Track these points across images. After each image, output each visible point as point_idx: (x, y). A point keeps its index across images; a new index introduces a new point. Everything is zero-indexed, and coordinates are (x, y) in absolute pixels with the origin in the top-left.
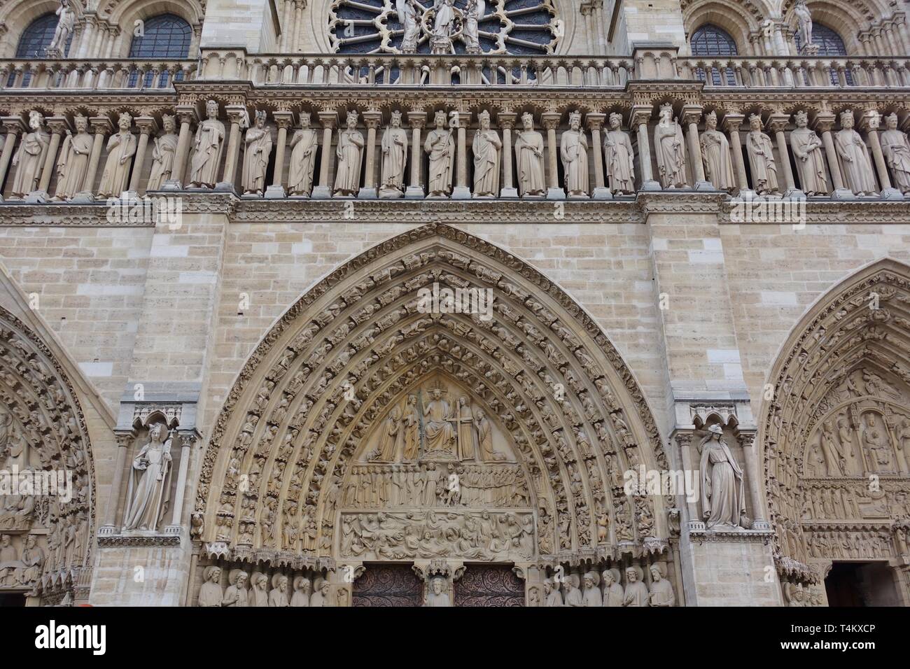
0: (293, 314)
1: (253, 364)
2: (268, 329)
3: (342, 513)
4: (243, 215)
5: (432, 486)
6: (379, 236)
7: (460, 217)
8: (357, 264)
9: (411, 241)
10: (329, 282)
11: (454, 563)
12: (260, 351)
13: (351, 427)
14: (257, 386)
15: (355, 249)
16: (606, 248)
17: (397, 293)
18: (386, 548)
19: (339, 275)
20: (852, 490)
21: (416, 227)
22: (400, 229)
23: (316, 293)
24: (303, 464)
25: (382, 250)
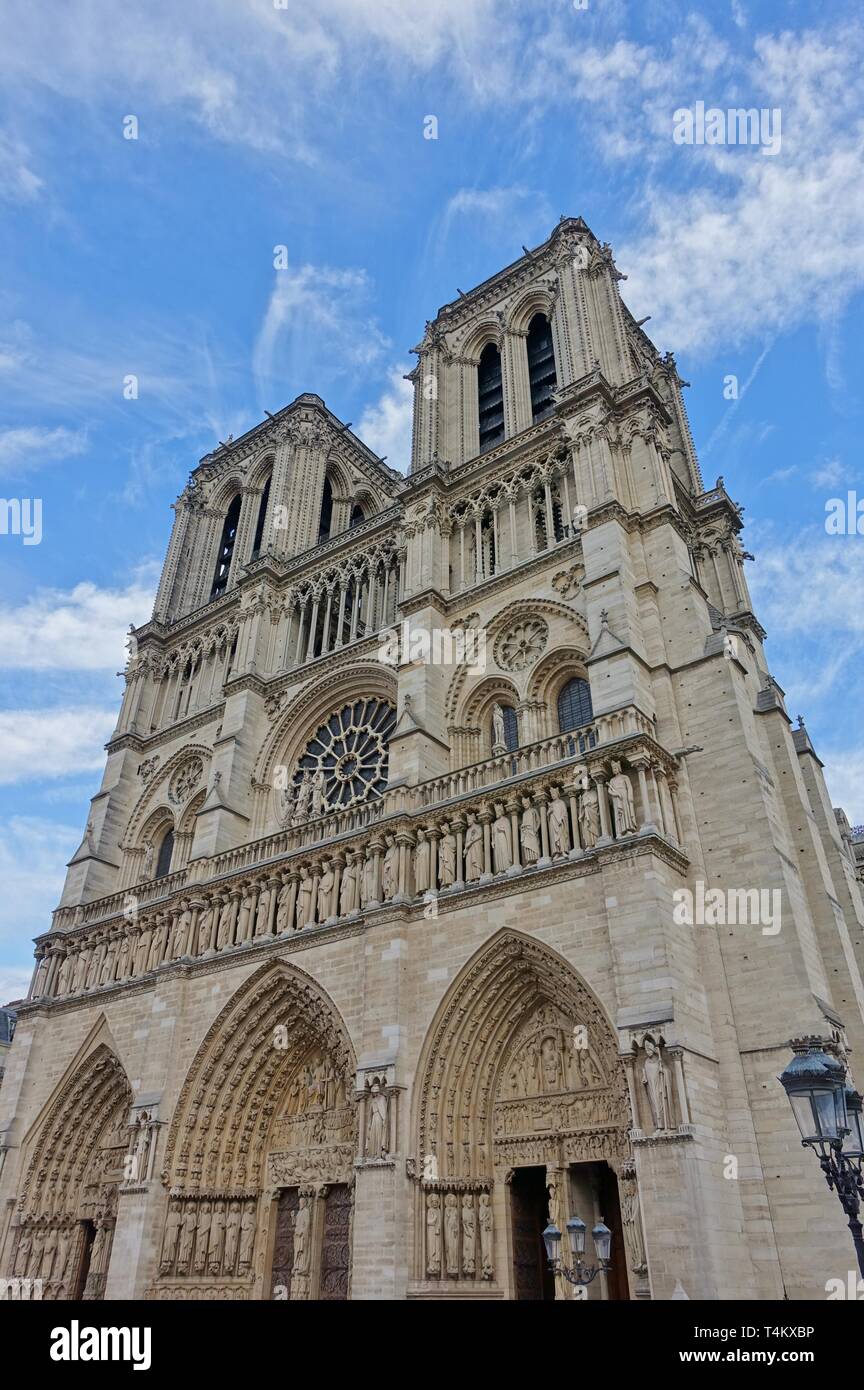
0: (210, 1036)
1: (193, 1072)
2: (198, 1048)
3: (271, 1155)
4: (193, 974)
5: (311, 1129)
6: (247, 973)
7: (283, 950)
8: (240, 994)
9: (266, 972)
10: (228, 1009)
11: (318, 1185)
12: (195, 1062)
13: (268, 1096)
14: (197, 1085)
15: (236, 985)
16: (352, 956)
17: (268, 1006)
18: (287, 1177)
19: (232, 1004)
20: (530, 1107)
21: (264, 963)
22: (257, 966)
23: (221, 1020)
24: (235, 1128)
25: (251, 981)
